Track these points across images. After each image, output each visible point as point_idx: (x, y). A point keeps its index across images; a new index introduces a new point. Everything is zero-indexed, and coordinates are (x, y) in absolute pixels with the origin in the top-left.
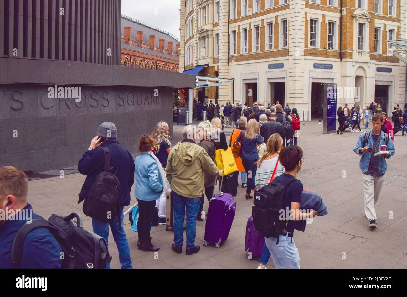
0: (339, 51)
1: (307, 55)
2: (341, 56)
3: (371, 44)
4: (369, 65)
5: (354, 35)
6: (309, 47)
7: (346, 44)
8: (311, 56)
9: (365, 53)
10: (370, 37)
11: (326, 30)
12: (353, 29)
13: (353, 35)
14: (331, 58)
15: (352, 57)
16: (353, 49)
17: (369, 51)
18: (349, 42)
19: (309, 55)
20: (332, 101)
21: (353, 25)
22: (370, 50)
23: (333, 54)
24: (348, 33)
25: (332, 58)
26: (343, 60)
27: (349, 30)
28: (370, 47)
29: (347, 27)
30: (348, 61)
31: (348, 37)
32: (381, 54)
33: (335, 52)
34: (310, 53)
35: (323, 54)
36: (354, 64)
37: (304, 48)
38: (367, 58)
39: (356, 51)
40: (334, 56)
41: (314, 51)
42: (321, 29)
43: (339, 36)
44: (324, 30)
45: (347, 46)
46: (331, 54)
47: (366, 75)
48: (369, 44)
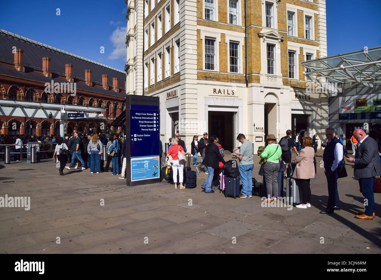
0: (245, 75)
1: (202, 79)
2: (248, 80)
3: (284, 67)
4: (281, 90)
5: (262, 57)
6: (203, 70)
7: (252, 66)
8: (206, 80)
9: (276, 77)
10: (281, 60)
11: (226, 51)
12: (260, 50)
13: (260, 57)
14: (233, 82)
15: (259, 81)
16: (261, 73)
17: (281, 75)
18: (255, 64)
19: (204, 78)
20: (144, 128)
21: (260, 46)
22: (283, 74)
23: (237, 79)
24: (253, 54)
25: (235, 83)
26: (249, 85)
27: (255, 51)
28: (282, 71)
29: (253, 47)
30: (254, 86)
31: (254, 59)
32: (298, 79)
33: (240, 76)
34: (206, 77)
35: (223, 79)
36: (263, 89)
37: (197, 71)
38: (279, 82)
39: (264, 75)
40: (238, 81)
41: (210, 75)
42: (220, 50)
43: (244, 58)
44: (224, 51)
45: (253, 69)
46: (234, 78)
47: (279, 103)
48: (281, 67)
